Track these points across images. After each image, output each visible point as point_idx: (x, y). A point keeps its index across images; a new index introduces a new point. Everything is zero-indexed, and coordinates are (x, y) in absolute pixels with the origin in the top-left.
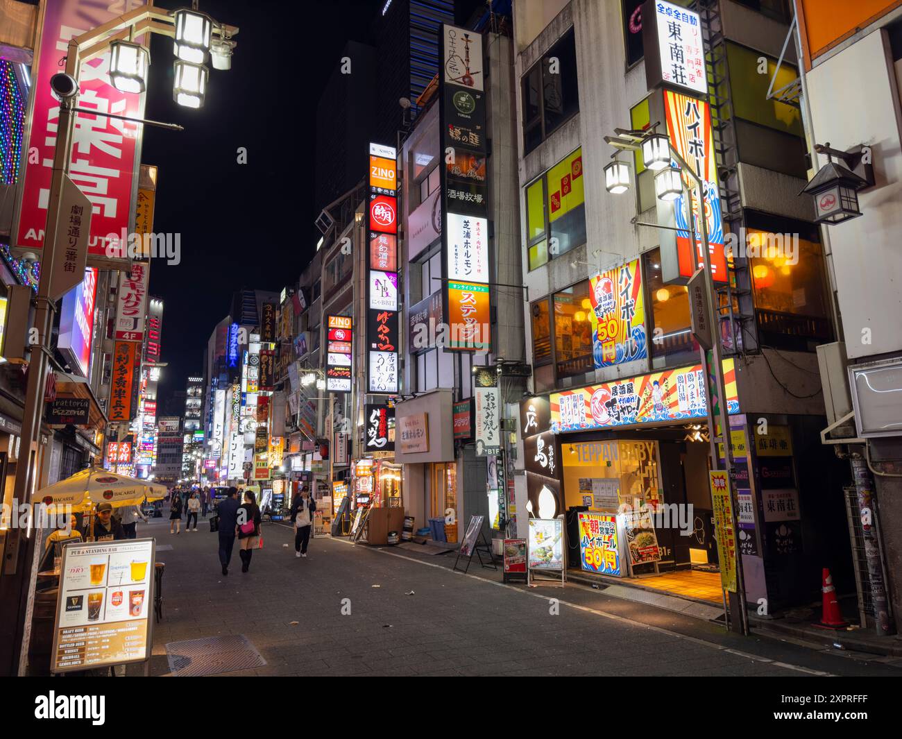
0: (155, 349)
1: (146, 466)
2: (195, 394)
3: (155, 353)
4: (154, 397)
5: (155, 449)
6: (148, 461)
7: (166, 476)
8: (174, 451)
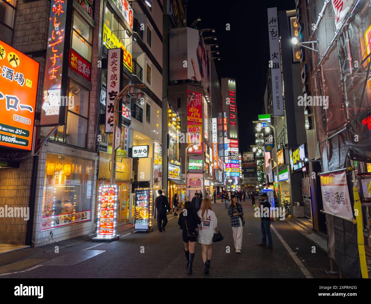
0: (234, 109)
1: (236, 177)
2: (260, 136)
3: (234, 111)
4: (236, 137)
5: (241, 167)
6: (237, 174)
7: (250, 184)
8: (253, 170)
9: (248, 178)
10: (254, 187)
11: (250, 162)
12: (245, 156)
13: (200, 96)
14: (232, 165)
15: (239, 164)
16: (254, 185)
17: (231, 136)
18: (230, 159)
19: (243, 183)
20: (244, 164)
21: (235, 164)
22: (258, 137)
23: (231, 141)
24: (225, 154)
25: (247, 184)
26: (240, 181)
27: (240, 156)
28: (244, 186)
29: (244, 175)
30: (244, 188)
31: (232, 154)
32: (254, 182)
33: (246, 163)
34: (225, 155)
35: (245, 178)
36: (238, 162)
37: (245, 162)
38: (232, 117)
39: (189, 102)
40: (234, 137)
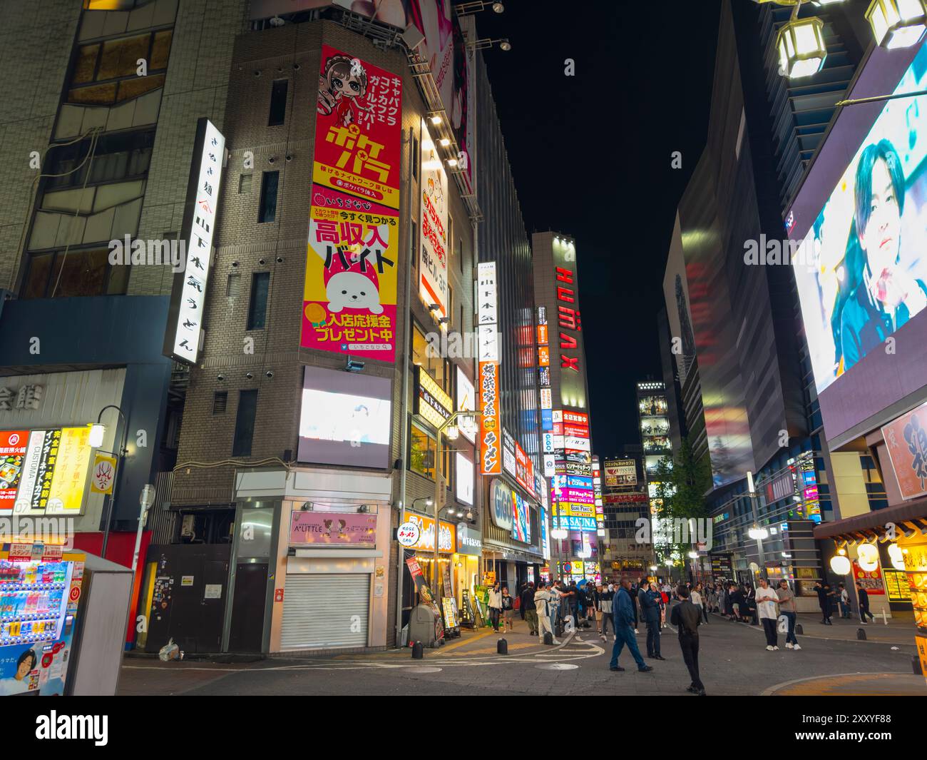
9: (622, 540)
10: (641, 569)
11: (625, 491)
12: (610, 472)
13: (392, 86)
14: (570, 493)
15: (592, 490)
16: (641, 562)
17: (565, 402)
18: (565, 473)
19: (607, 557)
20: (608, 498)
21: (581, 490)
22: (649, 412)
23: (566, 416)
24: (545, 446)
25: (619, 559)
26: (599, 547)
27: (596, 466)
28: (610, 566)
29: (611, 532)
30: (610, 571)
31: (569, 458)
32: (640, 553)
33: (613, 494)
34: (545, 450)
35: (615, 541)
36: (589, 485)
37: (610, 492)
38: (566, 344)
39: (330, 97)
40: (574, 404)
